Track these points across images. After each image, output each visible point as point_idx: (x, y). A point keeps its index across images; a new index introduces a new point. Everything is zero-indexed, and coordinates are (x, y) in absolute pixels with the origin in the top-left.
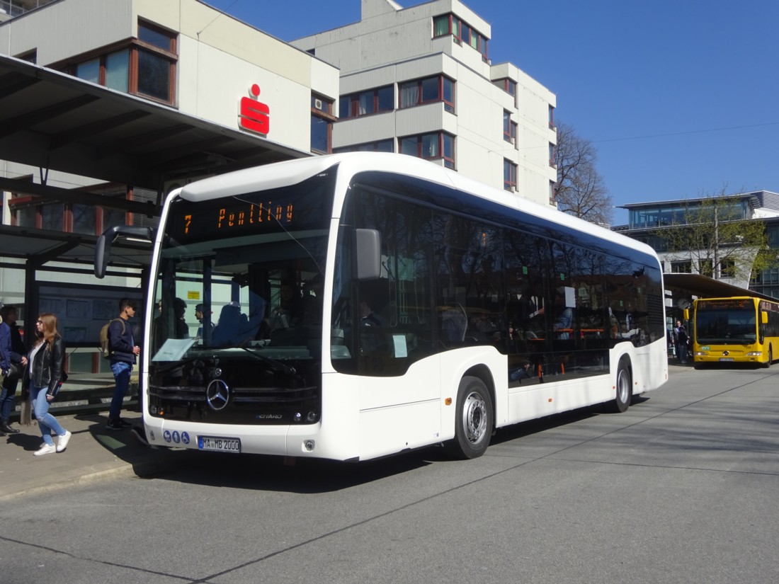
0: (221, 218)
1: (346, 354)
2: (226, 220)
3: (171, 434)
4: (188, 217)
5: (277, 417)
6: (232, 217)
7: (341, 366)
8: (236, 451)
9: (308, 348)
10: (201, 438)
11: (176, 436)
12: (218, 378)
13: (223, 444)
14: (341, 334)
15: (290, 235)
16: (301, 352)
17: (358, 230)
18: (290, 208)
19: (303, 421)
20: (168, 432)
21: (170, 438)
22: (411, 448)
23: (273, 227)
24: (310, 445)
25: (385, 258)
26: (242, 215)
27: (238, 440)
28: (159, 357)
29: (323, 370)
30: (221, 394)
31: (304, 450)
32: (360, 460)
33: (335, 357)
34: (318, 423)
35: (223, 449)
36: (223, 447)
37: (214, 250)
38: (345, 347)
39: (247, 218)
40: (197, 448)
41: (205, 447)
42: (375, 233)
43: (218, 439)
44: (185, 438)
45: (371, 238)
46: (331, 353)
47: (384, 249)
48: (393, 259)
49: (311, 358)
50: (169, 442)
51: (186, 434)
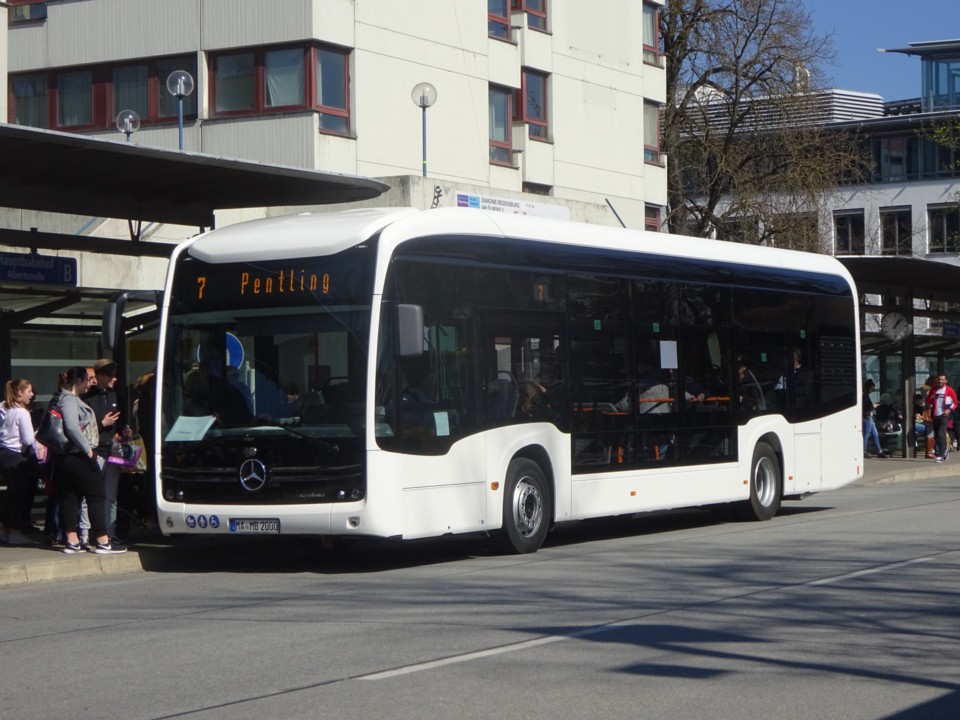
0: (244, 283)
1: (389, 432)
2: (250, 287)
3: (196, 518)
4: (202, 279)
5: (319, 495)
6: (257, 283)
7: (385, 443)
8: (275, 532)
9: (349, 426)
10: (233, 521)
11: (202, 520)
12: (252, 457)
13: (260, 526)
14: (383, 412)
15: (326, 309)
16: (343, 431)
17: (400, 306)
18: (326, 278)
19: (347, 499)
20: (192, 517)
21: (195, 523)
22: (454, 533)
23: (307, 299)
24: (354, 521)
25: (427, 330)
26: (269, 281)
27: (277, 520)
28: (172, 437)
29: (368, 448)
30: (257, 474)
31: (349, 526)
32: (404, 538)
33: (379, 435)
34: (363, 500)
35: (259, 530)
36: (260, 529)
37: (236, 319)
38: (387, 425)
39: (276, 285)
40: (228, 531)
41: (239, 530)
42: (417, 308)
43: (254, 521)
44: (213, 521)
45: (413, 313)
46: (376, 431)
47: (427, 321)
48: (434, 329)
49: (354, 436)
50: (192, 527)
51: (215, 517)
